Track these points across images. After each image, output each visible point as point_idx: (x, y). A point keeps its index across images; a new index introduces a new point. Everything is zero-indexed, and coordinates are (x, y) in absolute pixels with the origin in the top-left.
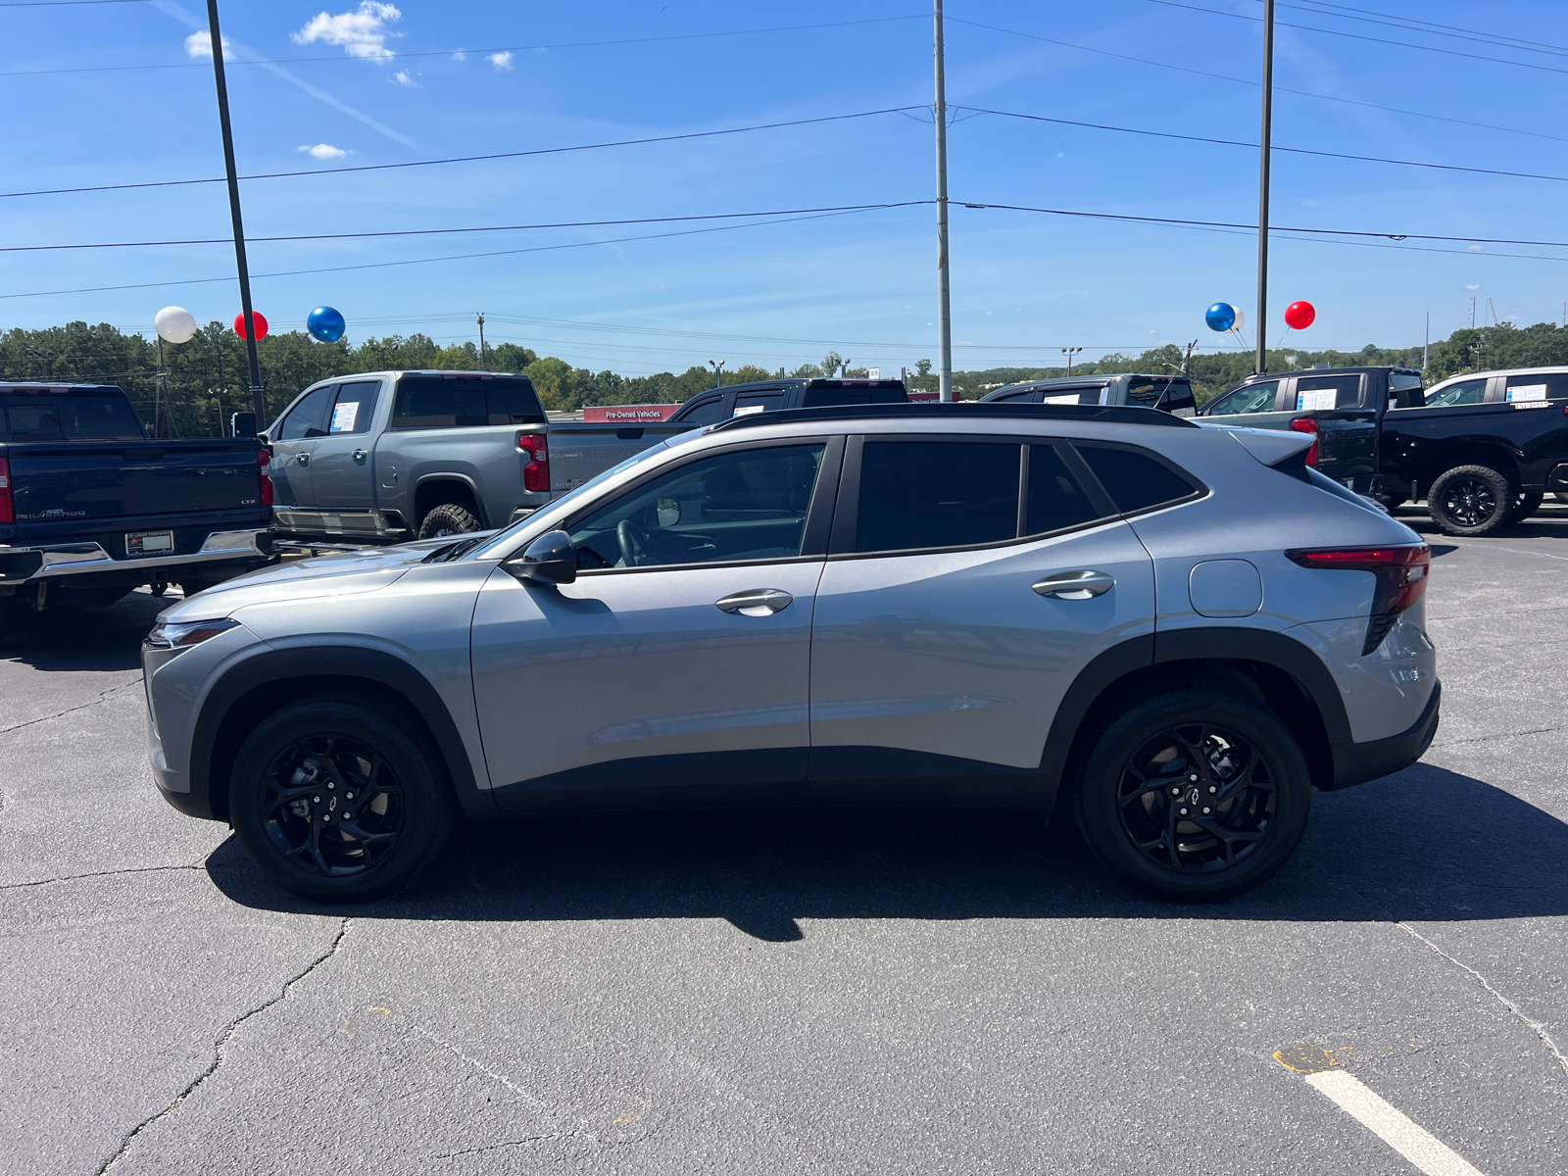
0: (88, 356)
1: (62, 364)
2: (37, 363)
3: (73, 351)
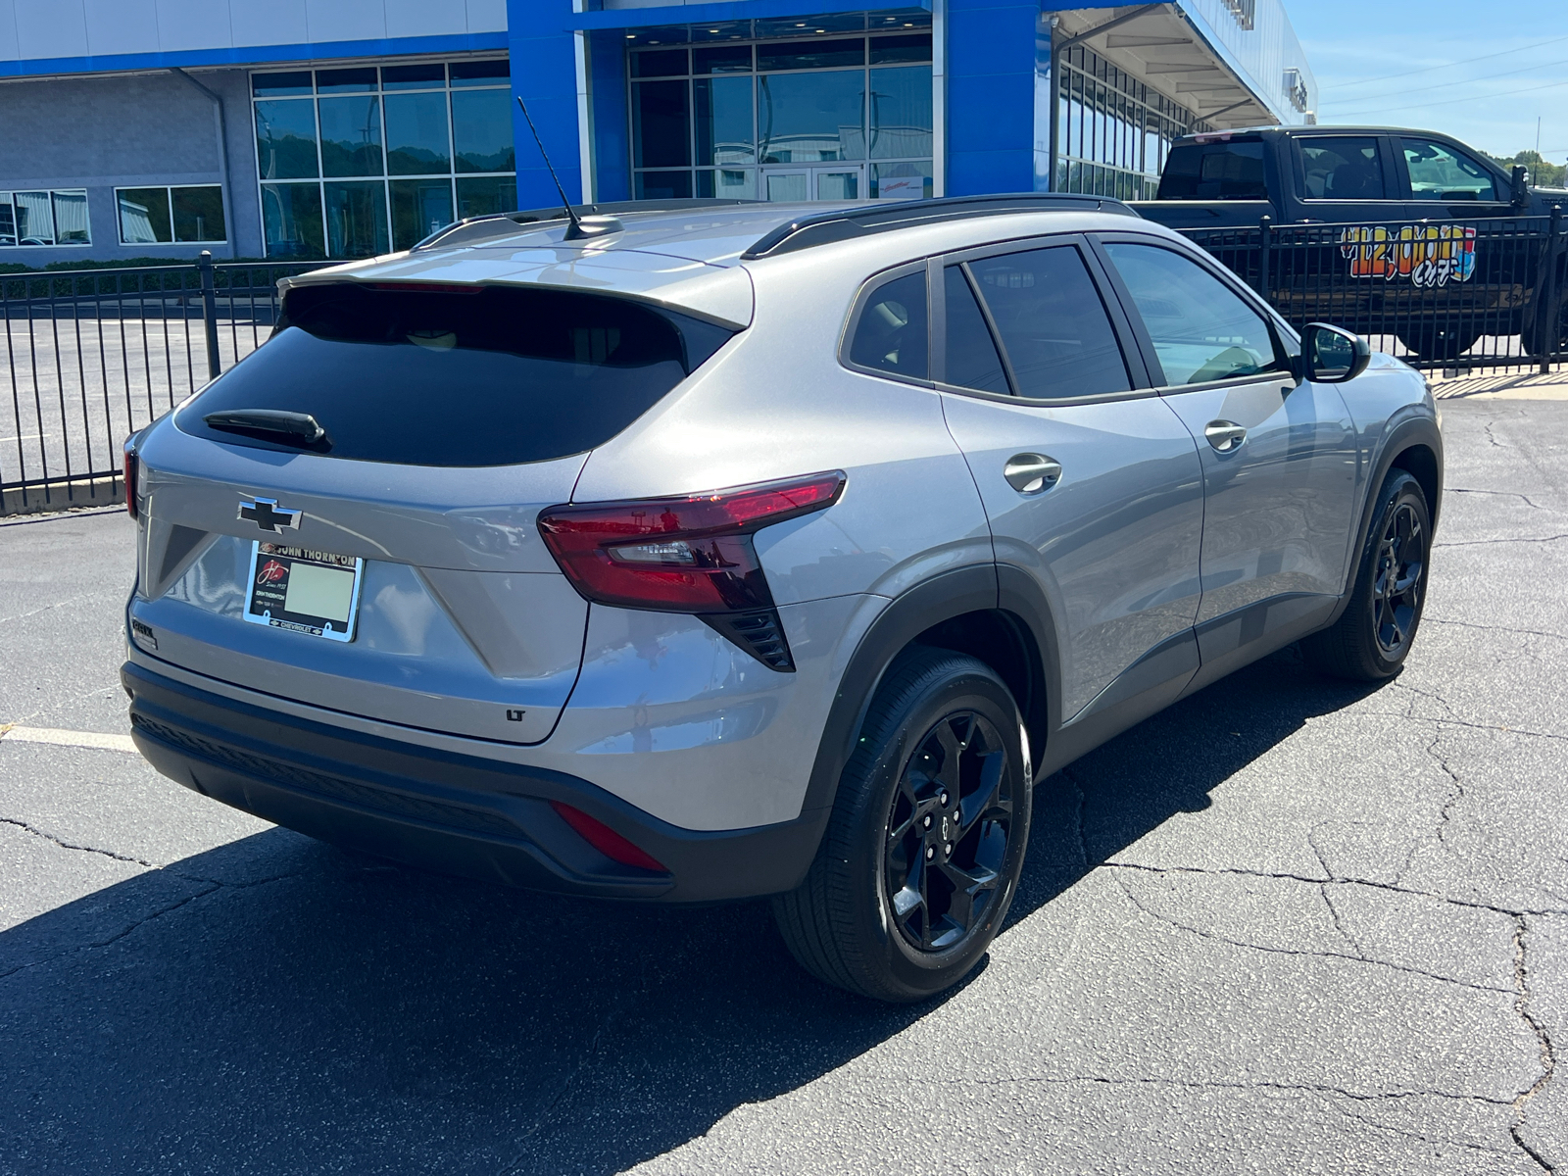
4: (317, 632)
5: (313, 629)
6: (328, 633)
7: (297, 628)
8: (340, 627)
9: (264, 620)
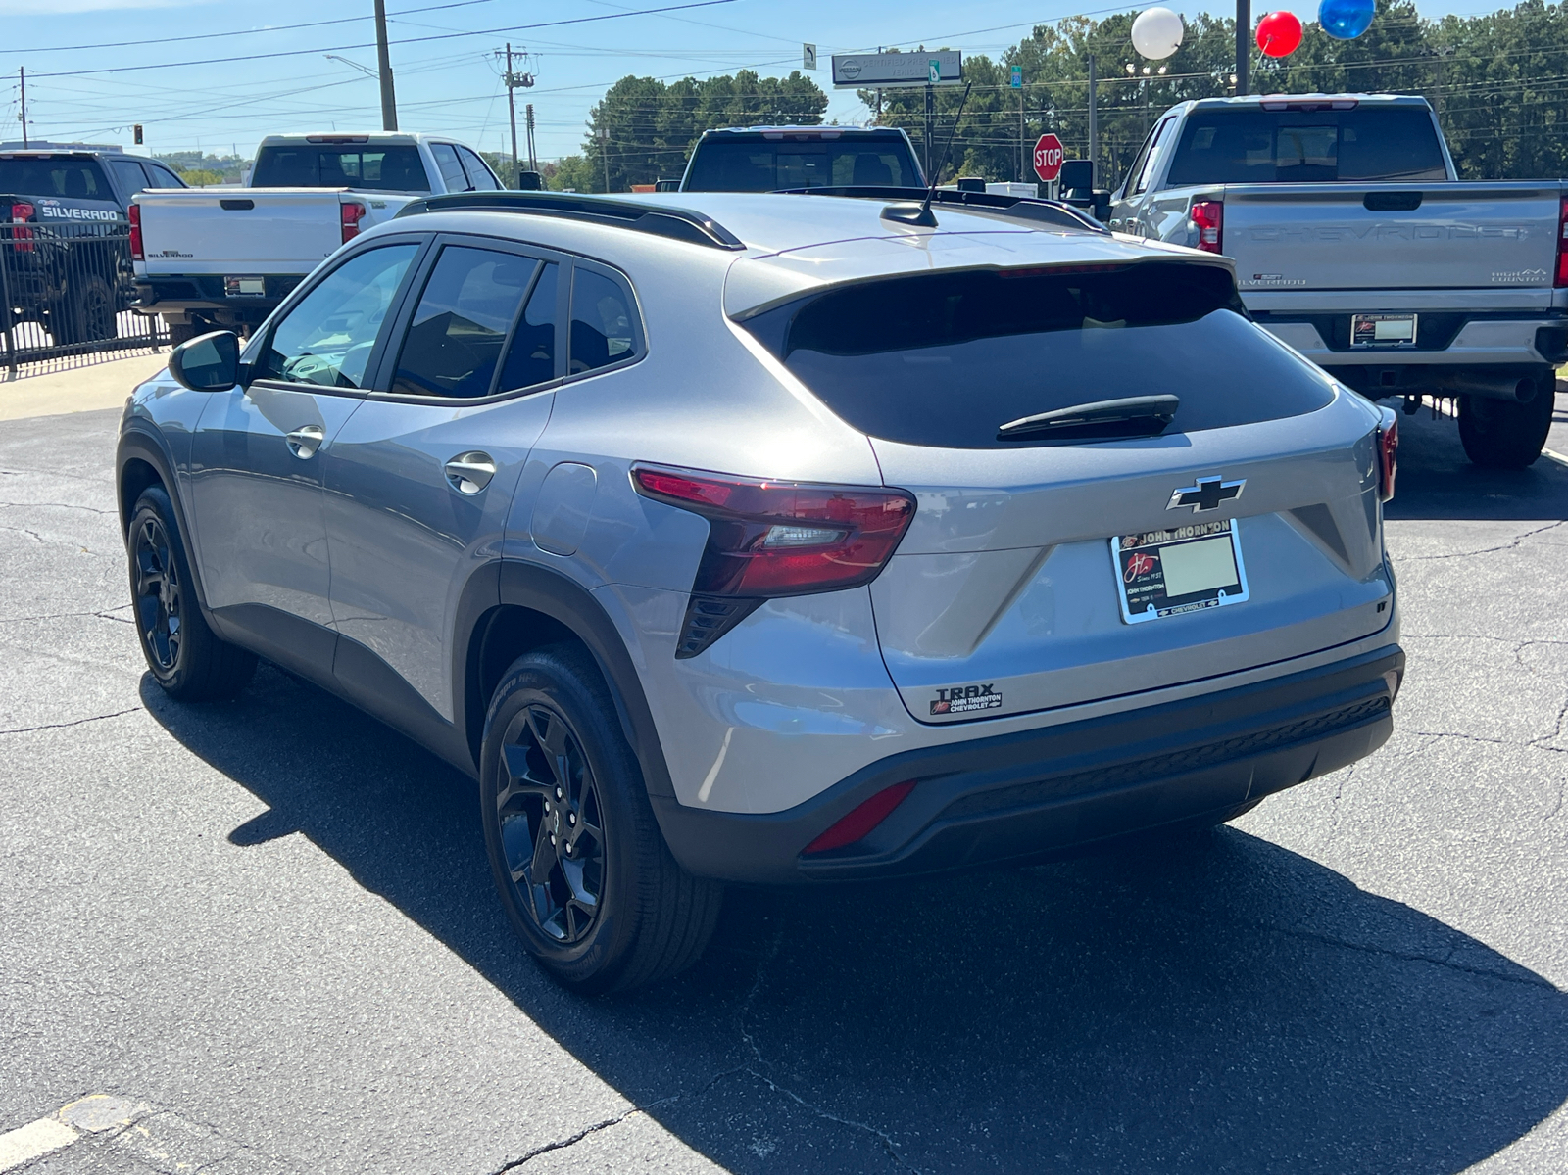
0: (1538, 51)
1: (1501, 65)
2: (1468, 65)
3: (1519, 45)
4: (1213, 603)
5: (1207, 603)
6: (1224, 600)
7: (1190, 608)
8: (1233, 590)
9: (1151, 614)
